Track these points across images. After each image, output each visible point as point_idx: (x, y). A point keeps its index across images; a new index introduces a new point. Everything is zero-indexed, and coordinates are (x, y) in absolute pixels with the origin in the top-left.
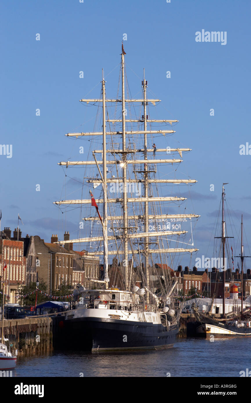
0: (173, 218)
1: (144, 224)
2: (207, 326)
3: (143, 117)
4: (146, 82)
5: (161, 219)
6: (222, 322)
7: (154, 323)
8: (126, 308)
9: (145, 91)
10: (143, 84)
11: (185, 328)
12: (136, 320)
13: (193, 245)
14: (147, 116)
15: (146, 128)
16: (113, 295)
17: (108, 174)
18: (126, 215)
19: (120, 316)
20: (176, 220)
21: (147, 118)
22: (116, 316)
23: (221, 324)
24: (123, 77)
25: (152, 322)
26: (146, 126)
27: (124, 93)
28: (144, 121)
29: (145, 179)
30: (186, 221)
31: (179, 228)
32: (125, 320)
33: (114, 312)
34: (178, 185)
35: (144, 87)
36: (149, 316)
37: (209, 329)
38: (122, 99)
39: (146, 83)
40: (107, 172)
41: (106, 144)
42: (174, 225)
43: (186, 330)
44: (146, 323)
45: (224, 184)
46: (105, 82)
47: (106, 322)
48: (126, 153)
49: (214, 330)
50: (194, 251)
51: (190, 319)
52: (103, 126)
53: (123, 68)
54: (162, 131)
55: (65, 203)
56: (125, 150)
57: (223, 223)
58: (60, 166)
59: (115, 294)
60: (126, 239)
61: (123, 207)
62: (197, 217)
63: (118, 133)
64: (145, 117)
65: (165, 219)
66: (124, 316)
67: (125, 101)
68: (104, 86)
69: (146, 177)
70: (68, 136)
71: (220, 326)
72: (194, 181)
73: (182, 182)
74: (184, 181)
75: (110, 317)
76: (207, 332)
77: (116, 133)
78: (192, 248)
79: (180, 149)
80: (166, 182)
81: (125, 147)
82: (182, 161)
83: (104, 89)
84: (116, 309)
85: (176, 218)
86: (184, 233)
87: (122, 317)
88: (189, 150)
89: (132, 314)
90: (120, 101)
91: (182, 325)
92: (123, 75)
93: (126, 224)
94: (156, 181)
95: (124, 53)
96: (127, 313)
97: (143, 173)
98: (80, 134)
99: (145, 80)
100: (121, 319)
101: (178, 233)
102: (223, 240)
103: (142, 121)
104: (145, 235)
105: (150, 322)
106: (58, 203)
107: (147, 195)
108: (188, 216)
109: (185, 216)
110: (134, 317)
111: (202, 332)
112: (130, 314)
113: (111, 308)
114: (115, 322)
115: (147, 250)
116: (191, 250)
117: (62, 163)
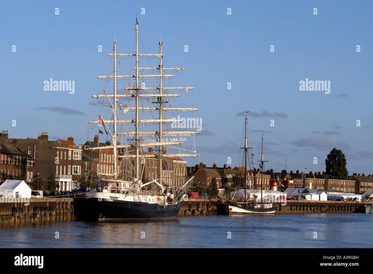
0: (181, 134)
1: (159, 137)
2: (230, 207)
3: (159, 66)
4: (162, 42)
5: (172, 134)
6: (240, 204)
7: (149, 203)
8: (123, 193)
9: (161, 49)
10: (160, 44)
11: (215, 208)
12: (132, 200)
13: (195, 151)
14: (162, 65)
15: (161, 73)
16: (117, 184)
17: (118, 103)
18: (137, 131)
19: (118, 198)
20: (183, 135)
21: (162, 67)
22: (115, 197)
23: (239, 205)
24: (137, 39)
25: (148, 201)
26: (161, 72)
27: (137, 50)
28: (160, 69)
29: (160, 107)
30: (190, 136)
31: (185, 140)
32: (122, 200)
33: (113, 195)
34: (185, 111)
35: (160, 46)
36: (146, 198)
37: (231, 209)
38: (136, 54)
39: (162, 44)
40: (117, 102)
41: (117, 83)
42: (181, 139)
43: (216, 210)
44: (141, 202)
45: (247, 112)
46: (116, 42)
47: (107, 201)
48: (137, 89)
49: (234, 209)
50: (196, 156)
51: (220, 203)
52: (114, 71)
53: (137, 33)
54: (165, 75)
55: (95, 122)
56: (137, 88)
57: (246, 139)
58: (92, 98)
59: (118, 183)
60: (137, 147)
61: (136, 125)
62: (198, 133)
63: (134, 76)
64: (161, 66)
65: (175, 134)
66: (121, 197)
67: (138, 55)
68: (115, 45)
69: (160, 106)
70: (98, 78)
71: (239, 207)
72: (196, 109)
73: (187, 110)
74: (189, 109)
75: (110, 198)
76: (230, 211)
77: (132, 76)
78: (194, 154)
79: (186, 88)
80: (176, 110)
81: (137, 85)
82: (179, 95)
83: (115, 47)
84: (115, 193)
85: (183, 134)
86: (180, 144)
87: (120, 198)
88: (193, 89)
89: (127, 196)
90: (135, 55)
91: (213, 206)
92: (137, 38)
93: (137, 137)
94: (168, 109)
95: (137, 24)
96: (124, 196)
97: (159, 103)
98: (106, 77)
99: (161, 42)
100: (119, 199)
101: (176, 143)
102: (246, 150)
103: (159, 69)
104: (160, 144)
105: (146, 202)
106: (90, 122)
107: (161, 118)
108: (192, 133)
109: (190, 133)
110: (130, 198)
111: (227, 211)
112: (126, 196)
113: (112, 192)
114: (113, 201)
115: (161, 155)
116: (194, 155)
117: (93, 96)
